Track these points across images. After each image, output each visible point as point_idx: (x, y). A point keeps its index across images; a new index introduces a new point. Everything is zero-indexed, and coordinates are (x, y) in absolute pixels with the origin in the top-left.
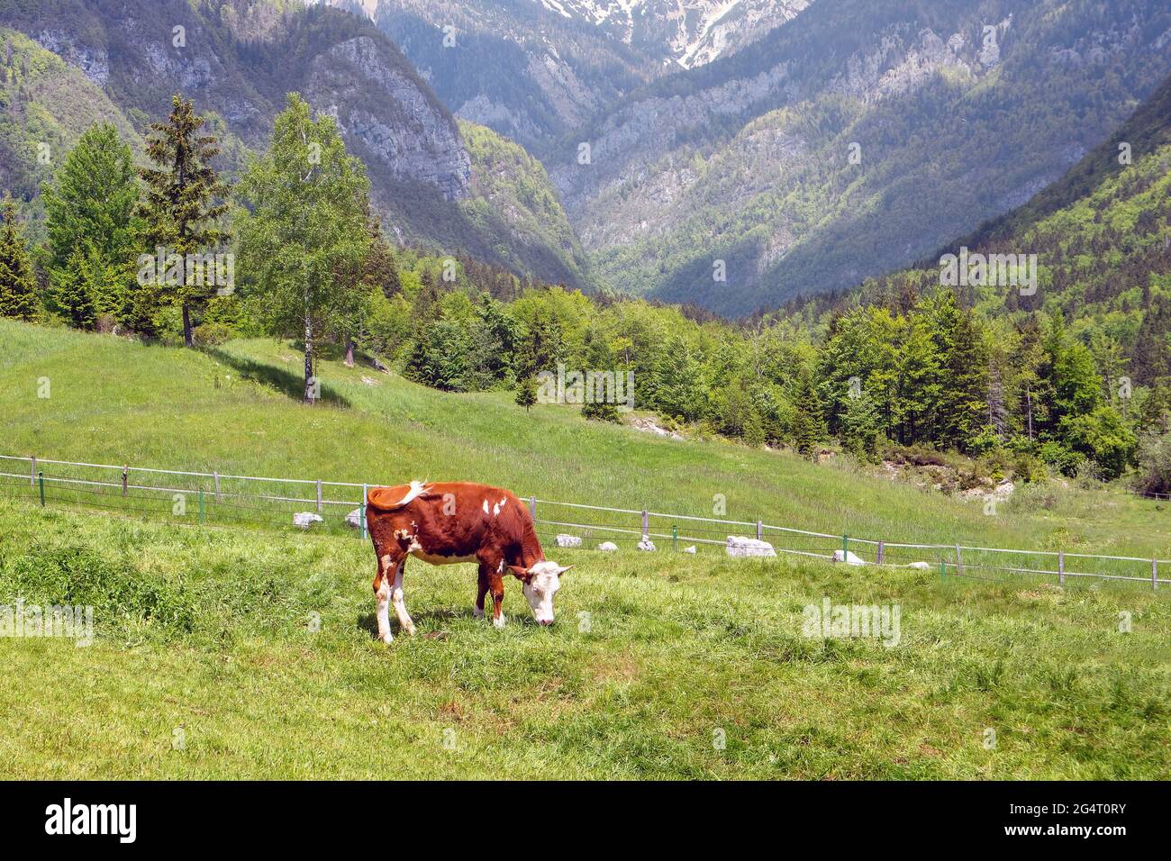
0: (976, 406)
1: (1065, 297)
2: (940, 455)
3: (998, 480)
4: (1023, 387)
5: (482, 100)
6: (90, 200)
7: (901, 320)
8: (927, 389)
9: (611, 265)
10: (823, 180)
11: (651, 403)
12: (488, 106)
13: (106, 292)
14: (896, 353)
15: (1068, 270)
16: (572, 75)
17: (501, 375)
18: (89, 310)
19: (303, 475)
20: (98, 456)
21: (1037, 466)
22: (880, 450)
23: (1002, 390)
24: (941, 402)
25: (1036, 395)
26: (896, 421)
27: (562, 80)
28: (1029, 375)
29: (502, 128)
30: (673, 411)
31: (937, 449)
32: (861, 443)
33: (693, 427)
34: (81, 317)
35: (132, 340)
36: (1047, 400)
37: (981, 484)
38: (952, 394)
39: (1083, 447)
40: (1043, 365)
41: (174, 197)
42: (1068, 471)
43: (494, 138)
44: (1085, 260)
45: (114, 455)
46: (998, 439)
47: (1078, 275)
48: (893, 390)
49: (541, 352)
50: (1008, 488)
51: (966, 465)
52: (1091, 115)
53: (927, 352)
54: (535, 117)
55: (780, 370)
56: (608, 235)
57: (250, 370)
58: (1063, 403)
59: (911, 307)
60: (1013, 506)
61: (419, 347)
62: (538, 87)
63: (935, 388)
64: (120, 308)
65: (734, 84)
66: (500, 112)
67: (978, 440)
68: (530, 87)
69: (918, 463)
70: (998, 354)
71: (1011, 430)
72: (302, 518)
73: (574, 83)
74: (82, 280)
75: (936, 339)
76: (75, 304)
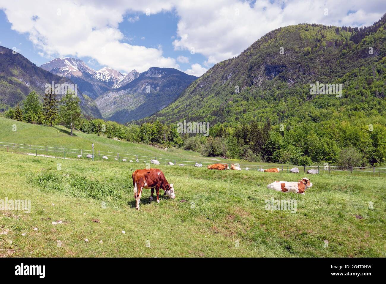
0: (162, 137)
1: (168, 122)
2: (157, 144)
3: (165, 148)
4: (168, 134)
5: (86, 91)
6: (31, 103)
7: (151, 125)
8: (155, 134)
9: (105, 116)
10: (135, 105)
11: (116, 136)
12: (87, 92)
13: (34, 118)
14: (151, 129)
15: (168, 118)
16: (99, 89)
17: (94, 132)
18: (31, 120)
19: (77, 149)
20: (41, 145)
21: (171, 146)
22: (149, 143)
23: (165, 135)
24: (157, 137)
25: (170, 136)
26: (151, 139)
27: (98, 89)
28: (169, 133)
29: (89, 96)
30: (120, 137)
31: (157, 143)
32: (146, 142)
33: (122, 139)
34: (29, 121)
35: (38, 125)
36: (171, 136)
37: (163, 148)
38: (159, 135)
39: (176, 143)
40: (171, 131)
41: (49, 103)
42: (174, 146)
43: (88, 97)
44: (171, 117)
45: (43, 144)
46: (165, 142)
47: (170, 119)
48: (150, 135)
49: (100, 128)
50: (167, 149)
51: (161, 145)
52: (171, 97)
53: (155, 129)
54: (94, 94)
55: (134, 131)
56: (104, 111)
57: (61, 130)
58: (174, 137)
59: (153, 123)
60: (168, 151)
61: (81, 127)
62: (94, 90)
63: (156, 134)
64: (36, 120)
65: (122, 91)
66: (89, 93)
67: (162, 142)
68: (93, 90)
69: (154, 145)
70: (165, 130)
71: (166, 141)
72: (79, 156)
73: (100, 90)
74: (30, 115)
75: (156, 127)
76: (29, 119)
